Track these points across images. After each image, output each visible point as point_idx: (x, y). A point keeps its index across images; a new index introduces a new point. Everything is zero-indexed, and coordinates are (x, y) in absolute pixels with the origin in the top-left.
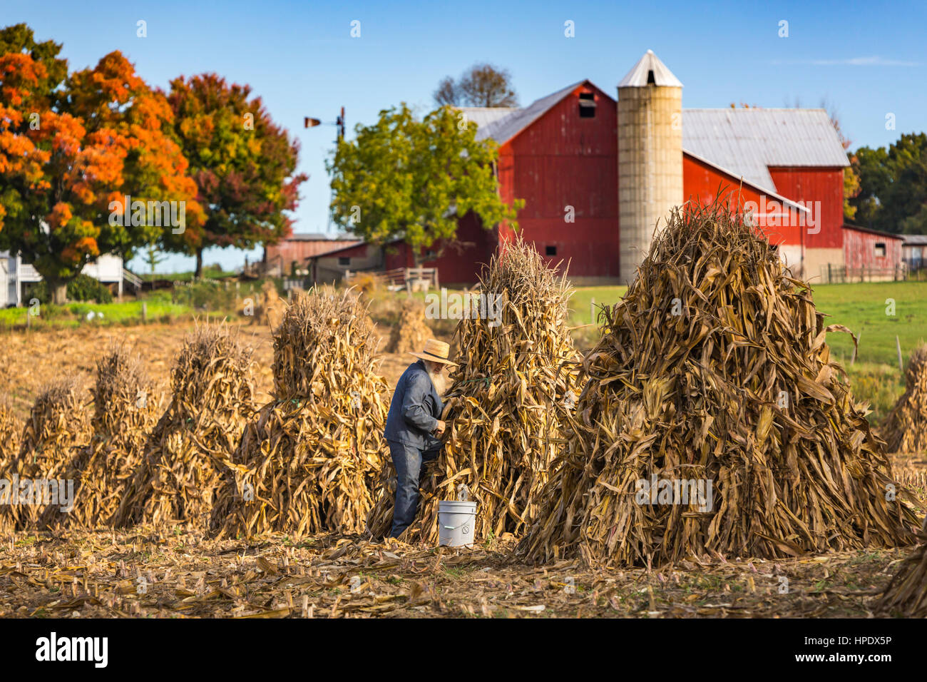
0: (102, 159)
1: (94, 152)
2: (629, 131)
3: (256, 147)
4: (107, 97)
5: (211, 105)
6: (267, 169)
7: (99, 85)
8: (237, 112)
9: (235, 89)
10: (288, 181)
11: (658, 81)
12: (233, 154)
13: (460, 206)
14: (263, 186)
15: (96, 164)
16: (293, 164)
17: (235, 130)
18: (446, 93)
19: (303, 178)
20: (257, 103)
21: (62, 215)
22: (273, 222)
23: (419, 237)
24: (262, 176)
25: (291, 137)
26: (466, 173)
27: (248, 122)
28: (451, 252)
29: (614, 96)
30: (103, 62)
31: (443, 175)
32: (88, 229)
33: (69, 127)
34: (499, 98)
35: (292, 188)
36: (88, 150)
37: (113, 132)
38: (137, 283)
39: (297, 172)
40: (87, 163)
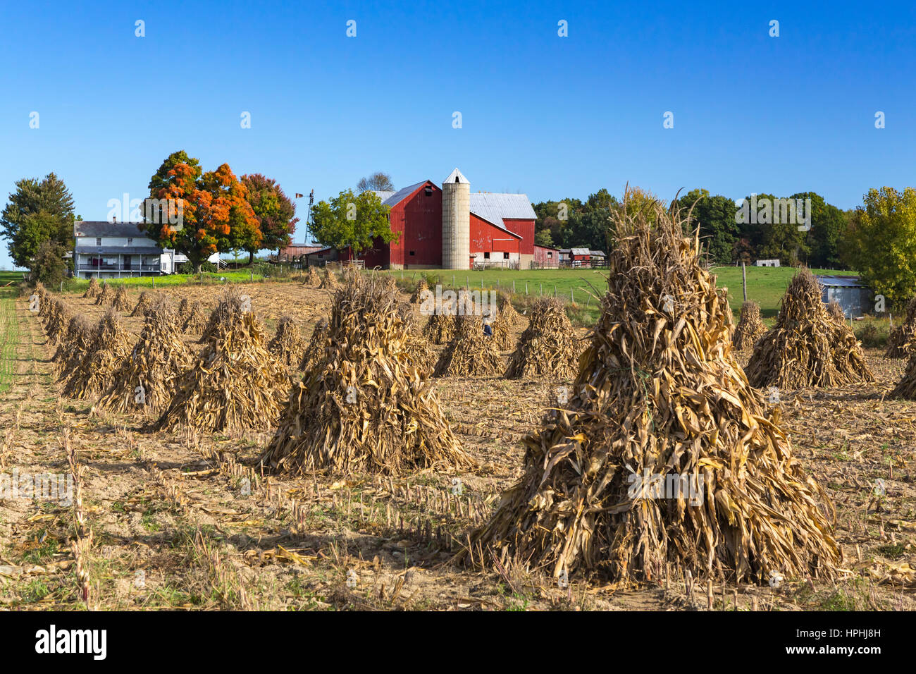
0: (220, 210)
1: (217, 208)
2: (447, 202)
3: (278, 206)
4: (220, 183)
5: (259, 188)
6: (283, 215)
7: (218, 178)
8: (270, 191)
9: (269, 181)
10: (291, 221)
11: (460, 181)
12: (268, 209)
13: (375, 233)
14: (281, 223)
15: (218, 212)
16: (293, 214)
17: (269, 199)
18: (363, 185)
19: (297, 220)
20: (278, 187)
21: (202, 234)
22: (284, 239)
23: (357, 247)
24: (280, 219)
25: (292, 202)
26: (377, 219)
27: (274, 195)
28: (370, 253)
29: (441, 187)
30: (220, 168)
31: (367, 220)
32: (213, 240)
33: (206, 196)
34: (385, 187)
35: (293, 224)
36: (213, 207)
37: (224, 199)
38: (225, 263)
39: (294, 217)
40: (213, 212)
